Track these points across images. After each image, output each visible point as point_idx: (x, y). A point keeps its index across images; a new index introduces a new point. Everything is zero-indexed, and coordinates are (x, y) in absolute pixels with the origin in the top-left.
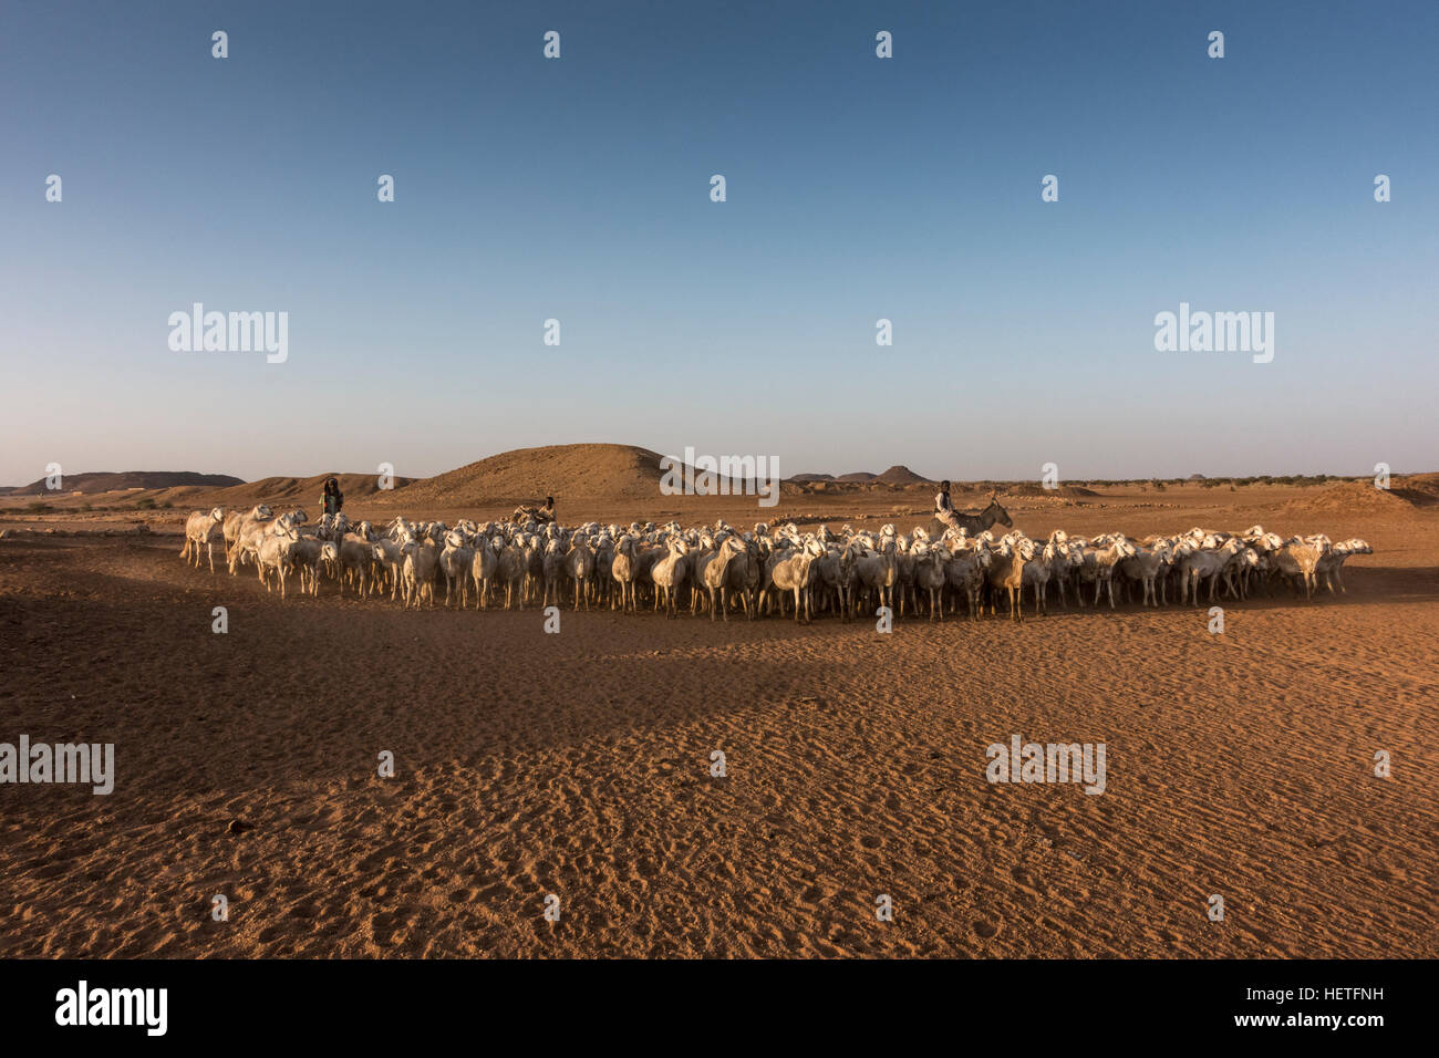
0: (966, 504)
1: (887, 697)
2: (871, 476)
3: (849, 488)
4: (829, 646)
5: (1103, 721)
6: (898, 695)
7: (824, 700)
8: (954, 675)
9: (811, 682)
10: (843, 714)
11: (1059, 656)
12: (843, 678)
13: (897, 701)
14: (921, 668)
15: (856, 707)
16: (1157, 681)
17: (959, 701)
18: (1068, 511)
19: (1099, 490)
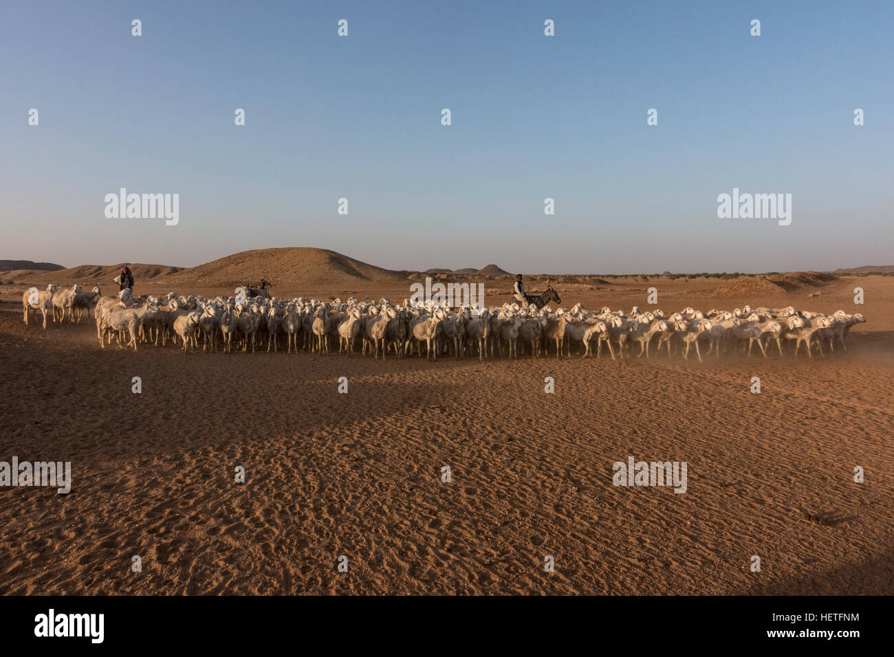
0: (532, 289)
1: (482, 405)
2: (475, 270)
3: (461, 278)
4: (448, 374)
5: (609, 417)
6: (488, 403)
7: (445, 407)
8: (523, 391)
9: (437, 396)
10: (456, 416)
11: (584, 379)
12: (456, 393)
13: (488, 407)
14: (503, 387)
15: (463, 411)
16: (640, 394)
17: (525, 407)
18: (592, 293)
19: (610, 280)
